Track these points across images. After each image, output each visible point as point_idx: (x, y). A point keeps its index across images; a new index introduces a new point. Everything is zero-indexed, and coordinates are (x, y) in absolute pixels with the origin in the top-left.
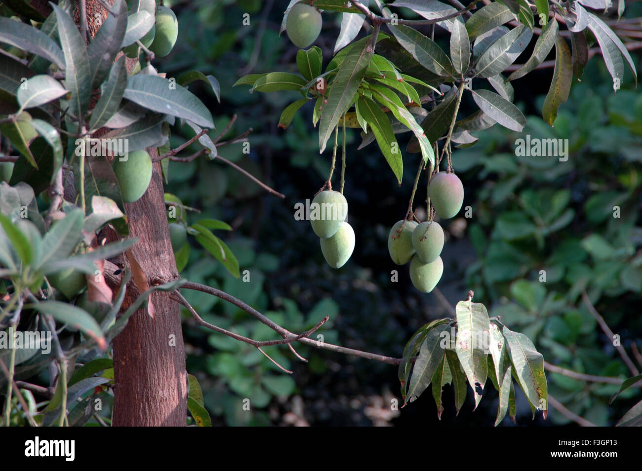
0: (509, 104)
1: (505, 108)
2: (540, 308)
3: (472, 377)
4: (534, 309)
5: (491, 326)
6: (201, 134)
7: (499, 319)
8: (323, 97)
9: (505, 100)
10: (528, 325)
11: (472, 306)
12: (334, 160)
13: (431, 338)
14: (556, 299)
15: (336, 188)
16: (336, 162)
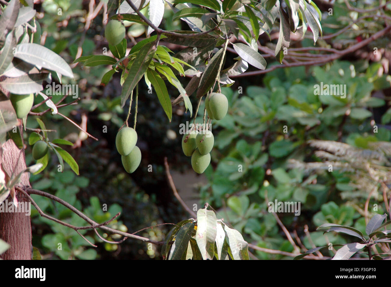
0: (256, 52)
1: (253, 55)
2: (245, 212)
3: (205, 255)
4: (241, 214)
5: (217, 224)
6: (48, 99)
7: (222, 221)
8: (126, 69)
9: (253, 50)
10: (237, 223)
11: (207, 212)
12: (130, 109)
13: (182, 231)
14: (255, 207)
15: (131, 126)
16: (131, 110)
